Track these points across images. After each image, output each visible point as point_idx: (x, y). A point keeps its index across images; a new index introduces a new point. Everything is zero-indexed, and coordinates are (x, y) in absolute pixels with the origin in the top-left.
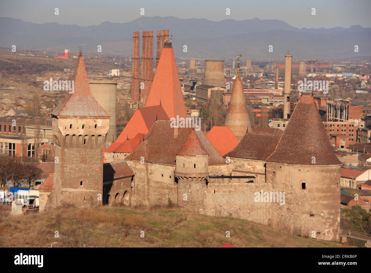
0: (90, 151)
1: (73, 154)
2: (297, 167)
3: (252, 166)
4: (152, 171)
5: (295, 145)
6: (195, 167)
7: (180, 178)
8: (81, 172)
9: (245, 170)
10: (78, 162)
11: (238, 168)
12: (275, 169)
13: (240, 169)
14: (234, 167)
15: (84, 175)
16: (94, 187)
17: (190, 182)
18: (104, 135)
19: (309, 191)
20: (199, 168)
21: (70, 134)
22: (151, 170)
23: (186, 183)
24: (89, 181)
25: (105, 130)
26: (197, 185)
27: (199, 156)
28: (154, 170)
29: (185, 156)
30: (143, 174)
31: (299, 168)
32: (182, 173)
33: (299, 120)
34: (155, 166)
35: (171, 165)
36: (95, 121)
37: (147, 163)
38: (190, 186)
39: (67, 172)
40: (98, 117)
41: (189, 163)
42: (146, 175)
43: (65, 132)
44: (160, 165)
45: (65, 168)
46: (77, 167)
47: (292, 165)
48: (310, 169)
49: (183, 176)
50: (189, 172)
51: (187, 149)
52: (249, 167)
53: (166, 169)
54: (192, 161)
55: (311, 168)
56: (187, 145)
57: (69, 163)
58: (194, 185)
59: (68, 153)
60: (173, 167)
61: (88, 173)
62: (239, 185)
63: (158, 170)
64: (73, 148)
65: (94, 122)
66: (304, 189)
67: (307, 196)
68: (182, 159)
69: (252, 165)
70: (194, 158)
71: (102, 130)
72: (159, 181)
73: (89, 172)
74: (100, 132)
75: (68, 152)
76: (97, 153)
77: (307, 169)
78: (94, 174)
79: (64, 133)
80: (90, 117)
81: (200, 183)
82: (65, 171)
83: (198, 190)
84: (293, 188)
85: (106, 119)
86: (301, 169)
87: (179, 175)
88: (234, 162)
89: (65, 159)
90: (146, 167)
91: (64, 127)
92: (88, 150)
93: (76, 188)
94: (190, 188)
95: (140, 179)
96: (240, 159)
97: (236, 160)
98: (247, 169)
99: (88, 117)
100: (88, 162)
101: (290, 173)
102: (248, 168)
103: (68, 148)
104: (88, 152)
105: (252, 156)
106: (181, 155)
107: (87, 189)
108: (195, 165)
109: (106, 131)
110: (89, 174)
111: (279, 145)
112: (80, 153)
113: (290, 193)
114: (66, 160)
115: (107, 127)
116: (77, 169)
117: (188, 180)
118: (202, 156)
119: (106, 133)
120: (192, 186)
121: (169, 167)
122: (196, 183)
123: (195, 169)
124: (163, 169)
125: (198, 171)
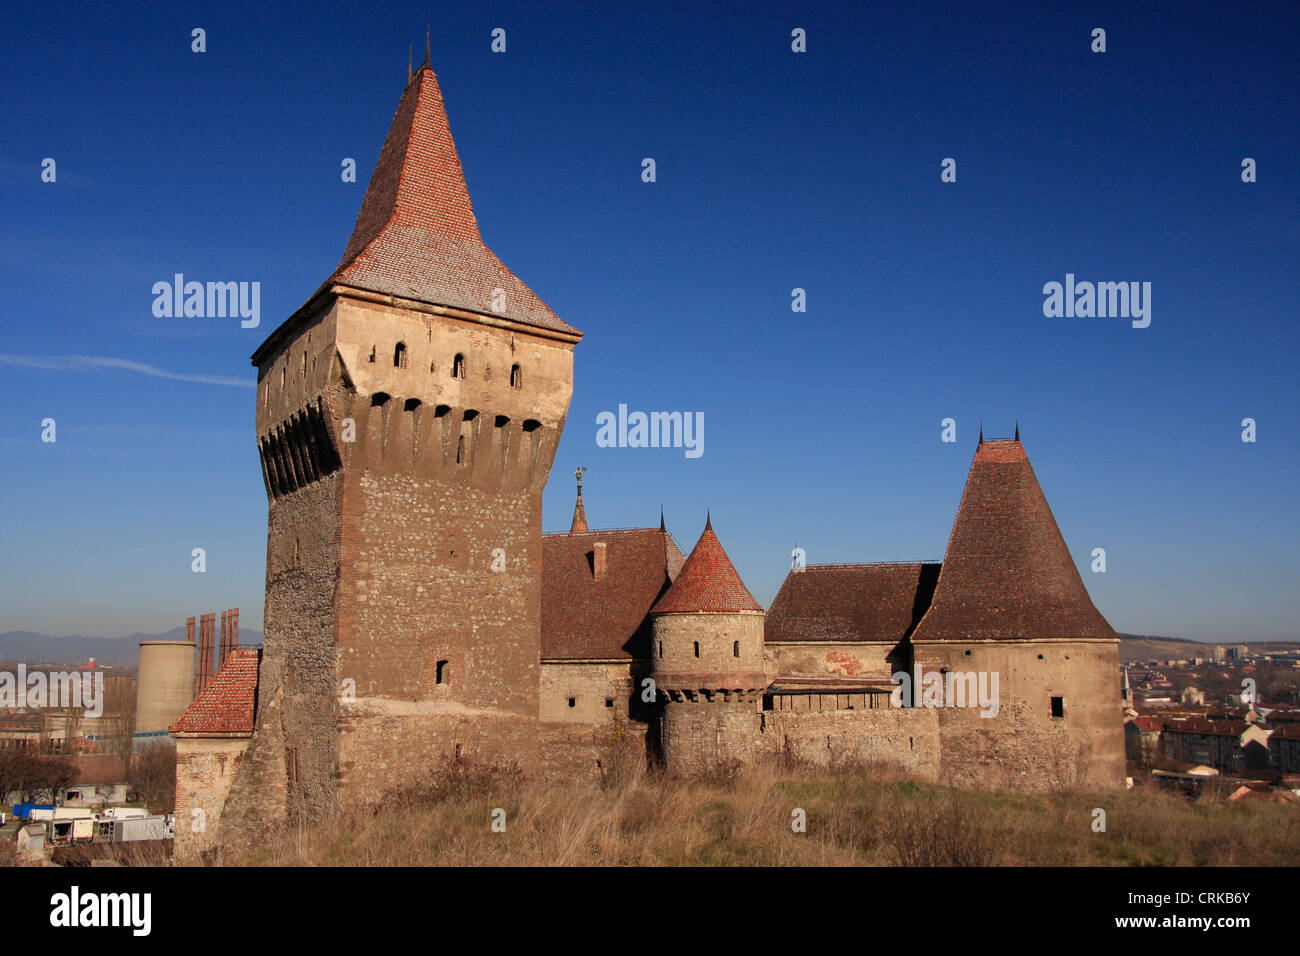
0: (481, 504)
1: (402, 509)
2: (1032, 647)
3: (843, 663)
5: (1000, 581)
6: (736, 654)
7: (682, 693)
8: (441, 607)
9: (820, 676)
10: (427, 552)
11: (793, 673)
12: (948, 660)
13: (801, 674)
14: (776, 672)
15: (455, 625)
16: (500, 694)
17: (720, 706)
18: (553, 421)
19: (1076, 724)
21: (395, 395)
23: (703, 713)
24: (476, 661)
25: (553, 397)
26: (741, 718)
27: (749, 613)
29: (701, 612)
31: (1040, 651)
32: (692, 678)
33: (992, 509)
35: (612, 660)
36: (512, 346)
38: (720, 723)
39: (372, 603)
40: (529, 328)
41: (717, 636)
43: (368, 378)
44: (561, 667)
45: (361, 583)
46: (424, 582)
47: (1012, 641)
48: (1072, 651)
49: (695, 687)
50: (717, 672)
51: (700, 590)
52: (832, 666)
53: (590, 677)
54: (727, 631)
55: (1074, 647)
56: (700, 577)
57: (383, 556)
58: (732, 718)
59: (376, 499)
60: (622, 667)
61: (473, 618)
63: (549, 686)
64: (404, 475)
65: (508, 350)
66: (1060, 718)
67: (1071, 739)
68: (688, 624)
69: (843, 660)
70: (732, 619)
71: (542, 396)
72: (555, 720)
73: (477, 612)
74: (535, 403)
75: (380, 495)
76: (513, 518)
77: (1063, 652)
78: (501, 624)
79: (364, 384)
80: (491, 321)
82: (362, 598)
83: (744, 737)
84: (1024, 715)
85: (560, 344)
86: (1045, 652)
87: (675, 686)
88: (777, 655)
89: (363, 530)
91: (363, 348)
92: (474, 496)
93: (415, 698)
94: (721, 731)
96: (799, 643)
97: (782, 648)
98: (827, 674)
99: (483, 319)
100: (472, 561)
101: (1007, 667)
102: (831, 670)
103: (376, 475)
104: (474, 505)
105: (837, 631)
106: (686, 612)
107: (465, 703)
108: (736, 642)
109: (558, 404)
110: (478, 622)
111: (941, 587)
112: (434, 504)
113: (1013, 735)
114: (368, 540)
115: (564, 385)
116: (420, 589)
117: (712, 701)
118: (755, 612)
119: (558, 415)
120: (728, 724)
121: (603, 668)
122: (739, 710)
123: (736, 659)
124: (577, 680)
125: (746, 668)
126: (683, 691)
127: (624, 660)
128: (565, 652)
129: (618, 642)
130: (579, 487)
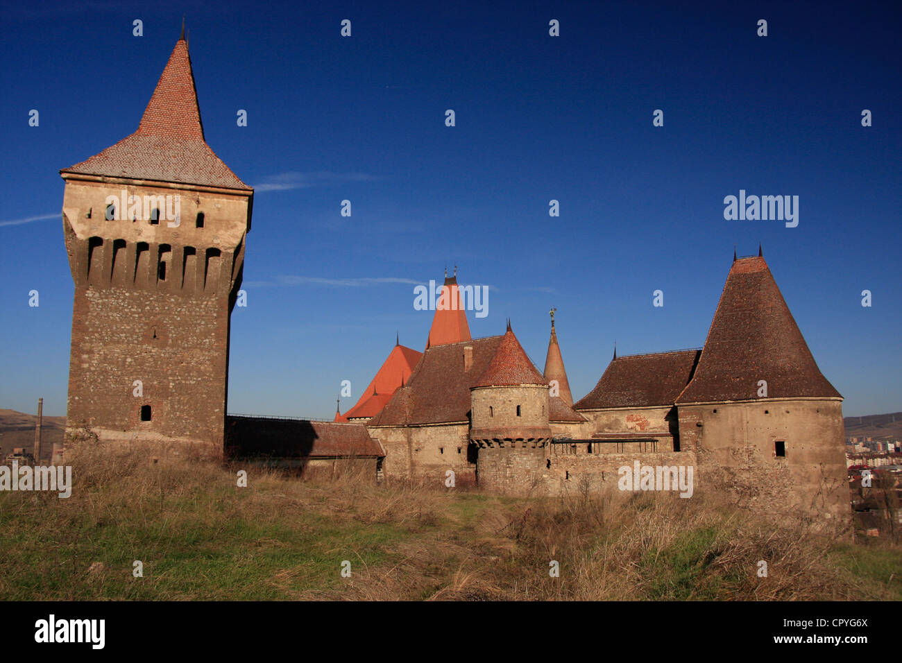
0: (179, 305)
1: (117, 309)
2: (761, 405)
3: (637, 422)
4: (420, 444)
5: (742, 359)
6: (518, 414)
7: (483, 442)
8: (145, 371)
9: (622, 432)
10: (135, 337)
11: (606, 430)
12: (701, 417)
13: (611, 431)
14: (595, 429)
15: (155, 383)
16: (191, 428)
17: (508, 451)
18: (230, 248)
19: (795, 461)
20: (530, 417)
21: (105, 238)
22: (418, 443)
23: (497, 455)
24: (172, 407)
25: (231, 232)
26: (525, 459)
27: (528, 385)
28: (425, 441)
29: (493, 386)
30: (402, 453)
31: (765, 408)
32: (488, 431)
33: (740, 307)
34: (426, 433)
36: (198, 202)
37: (409, 429)
38: (509, 462)
39: (92, 369)
40: (209, 189)
41: (504, 402)
42: (408, 455)
43: (86, 228)
44: (436, 428)
45: (85, 356)
46: (132, 356)
47: (745, 401)
48: (792, 407)
49: (490, 437)
50: (504, 427)
51: (497, 372)
52: (630, 425)
53: (450, 434)
54: (512, 399)
55: (793, 404)
56: (497, 363)
57: (102, 339)
58: (518, 459)
59: (98, 304)
61: (170, 378)
62: (622, 457)
63: (431, 441)
64: (118, 288)
65: (194, 204)
66: (782, 457)
67: (791, 473)
68: (486, 394)
69: (637, 420)
70: (514, 390)
71: (222, 232)
72: (433, 463)
73: (173, 375)
74: (216, 237)
75: (100, 301)
76: (204, 313)
77: (784, 408)
78: (192, 382)
79: (83, 232)
80: (179, 186)
81: (532, 454)
82: (86, 366)
83: (528, 471)
84: (754, 455)
85: (237, 197)
86: (770, 408)
87: (479, 437)
88: (596, 418)
89: (87, 323)
90: (408, 438)
91: (83, 210)
92: (173, 300)
93: (125, 429)
94: (509, 467)
95: (396, 464)
96: (608, 409)
97: (598, 413)
98: (627, 430)
99: (172, 185)
100: (170, 341)
101: (742, 420)
102: (630, 427)
103: (99, 289)
104: (173, 306)
105: (635, 399)
106: (484, 387)
107: (163, 433)
108: (518, 407)
109: (234, 236)
110: (174, 381)
111: (701, 365)
112: (141, 306)
113: (747, 470)
114: (91, 330)
115: (239, 224)
116: (129, 360)
117: (503, 447)
118: (534, 386)
119: (234, 244)
120: (514, 462)
121: (456, 427)
122: (524, 453)
123: (518, 417)
124: (443, 436)
125: (526, 424)
126: (484, 440)
127: (465, 422)
130: (553, 321)
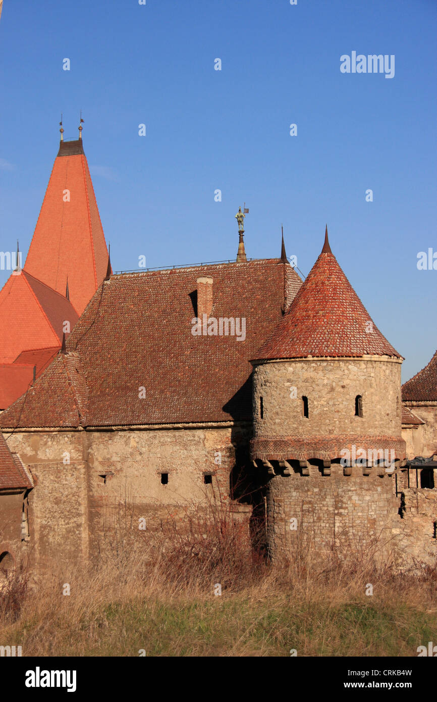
4: (112, 464)
6: (358, 412)
7: (287, 465)
17: (338, 482)
20: (378, 417)
22: (107, 461)
23: (316, 490)
26: (367, 498)
27: (376, 358)
28: (124, 460)
29: (310, 358)
30: (72, 482)
32: (299, 443)
34: (127, 444)
35: (210, 424)
37: (84, 435)
38: (338, 504)
41: (332, 389)
42: (83, 485)
44: (152, 434)
49: (303, 456)
50: (332, 436)
51: (312, 329)
53: (185, 446)
54: (346, 382)
58: (355, 498)
60: (223, 432)
63: (139, 458)
68: (294, 373)
70: (352, 367)
72: (145, 501)
81: (379, 489)
87: (279, 455)
90: (83, 452)
94: (340, 514)
95: (56, 503)
106: (291, 359)
108: (358, 398)
117: (329, 475)
118: (385, 358)
120: (350, 505)
121: (199, 433)
122: (366, 486)
123: (358, 418)
124: (169, 449)
125: (372, 432)
126: (289, 461)
127: (224, 424)
128: (156, 415)
129: (220, 401)
130: (241, 233)
